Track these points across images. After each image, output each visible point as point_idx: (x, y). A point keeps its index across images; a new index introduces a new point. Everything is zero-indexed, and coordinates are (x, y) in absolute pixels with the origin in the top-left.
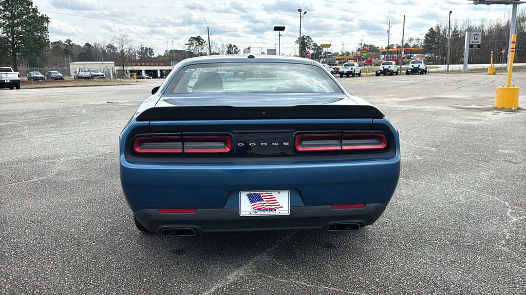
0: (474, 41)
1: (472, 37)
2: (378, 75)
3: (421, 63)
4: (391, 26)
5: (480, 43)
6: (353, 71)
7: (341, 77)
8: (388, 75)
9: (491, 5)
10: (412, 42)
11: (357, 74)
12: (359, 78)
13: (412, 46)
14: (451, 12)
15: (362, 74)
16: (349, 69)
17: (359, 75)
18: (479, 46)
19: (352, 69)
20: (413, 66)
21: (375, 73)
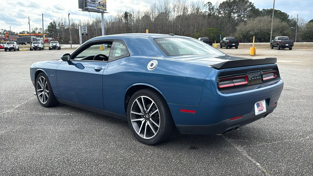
0: (84, 31)
1: (83, 29)
2: (31, 50)
3: (57, 43)
4: (30, 20)
5: (87, 33)
6: (14, 47)
7: (6, 51)
8: (38, 50)
9: (91, 12)
10: (37, 30)
11: (16, 49)
12: (18, 52)
13: (37, 33)
14: (69, 14)
15: (20, 49)
16: (11, 46)
17: (18, 50)
18: (87, 34)
19: (13, 46)
20: (52, 45)
21: (29, 49)
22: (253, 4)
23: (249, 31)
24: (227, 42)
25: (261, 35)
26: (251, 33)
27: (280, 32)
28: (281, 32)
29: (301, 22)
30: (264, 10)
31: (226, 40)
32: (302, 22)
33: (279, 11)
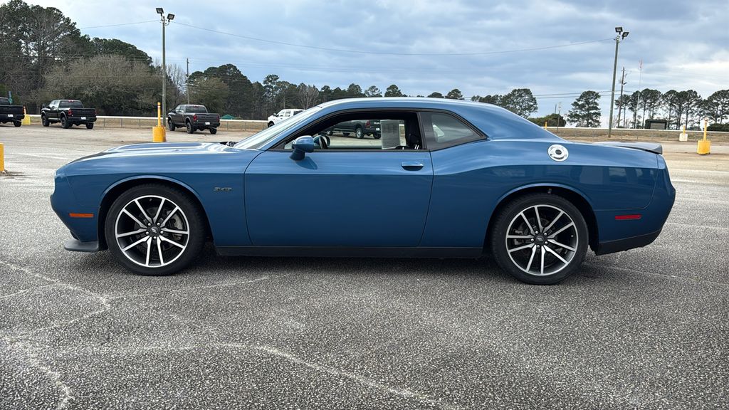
22: (75, 23)
23: (81, 88)
24: (66, 112)
25: (111, 98)
26: (86, 92)
27: (152, 93)
28: (154, 95)
29: (176, 75)
30: (97, 39)
31: (60, 106)
32: (178, 74)
33: (132, 46)
